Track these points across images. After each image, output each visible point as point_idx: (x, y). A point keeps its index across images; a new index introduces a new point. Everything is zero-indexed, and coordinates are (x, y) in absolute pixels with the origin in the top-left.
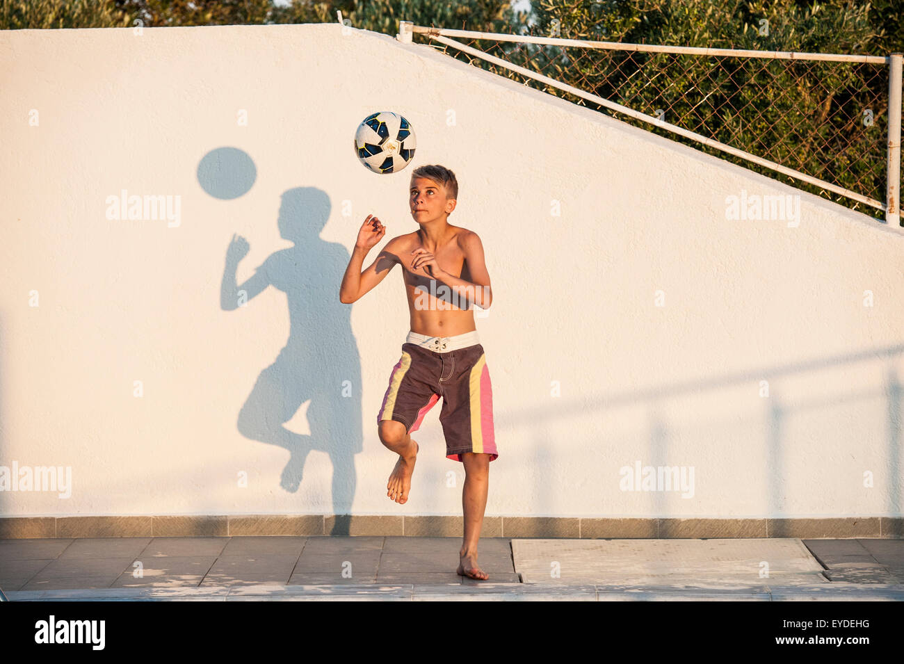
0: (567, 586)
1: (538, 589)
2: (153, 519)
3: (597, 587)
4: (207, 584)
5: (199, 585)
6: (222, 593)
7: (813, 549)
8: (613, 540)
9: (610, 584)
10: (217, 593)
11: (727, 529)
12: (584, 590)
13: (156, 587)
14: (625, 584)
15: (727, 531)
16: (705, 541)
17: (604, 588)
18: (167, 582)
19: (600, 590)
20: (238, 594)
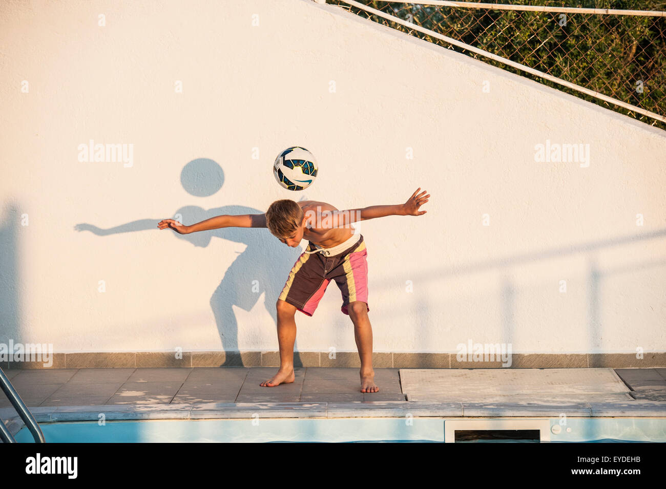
0: (441, 403)
1: (420, 405)
2: (137, 354)
3: (463, 404)
4: (176, 402)
5: (170, 403)
6: (187, 409)
7: (622, 375)
8: (474, 370)
9: (473, 402)
10: (184, 408)
11: (558, 362)
12: (453, 406)
13: (139, 404)
14: (483, 402)
15: (559, 363)
16: (542, 370)
17: (468, 405)
18: (146, 400)
19: (465, 406)
20: (199, 409)
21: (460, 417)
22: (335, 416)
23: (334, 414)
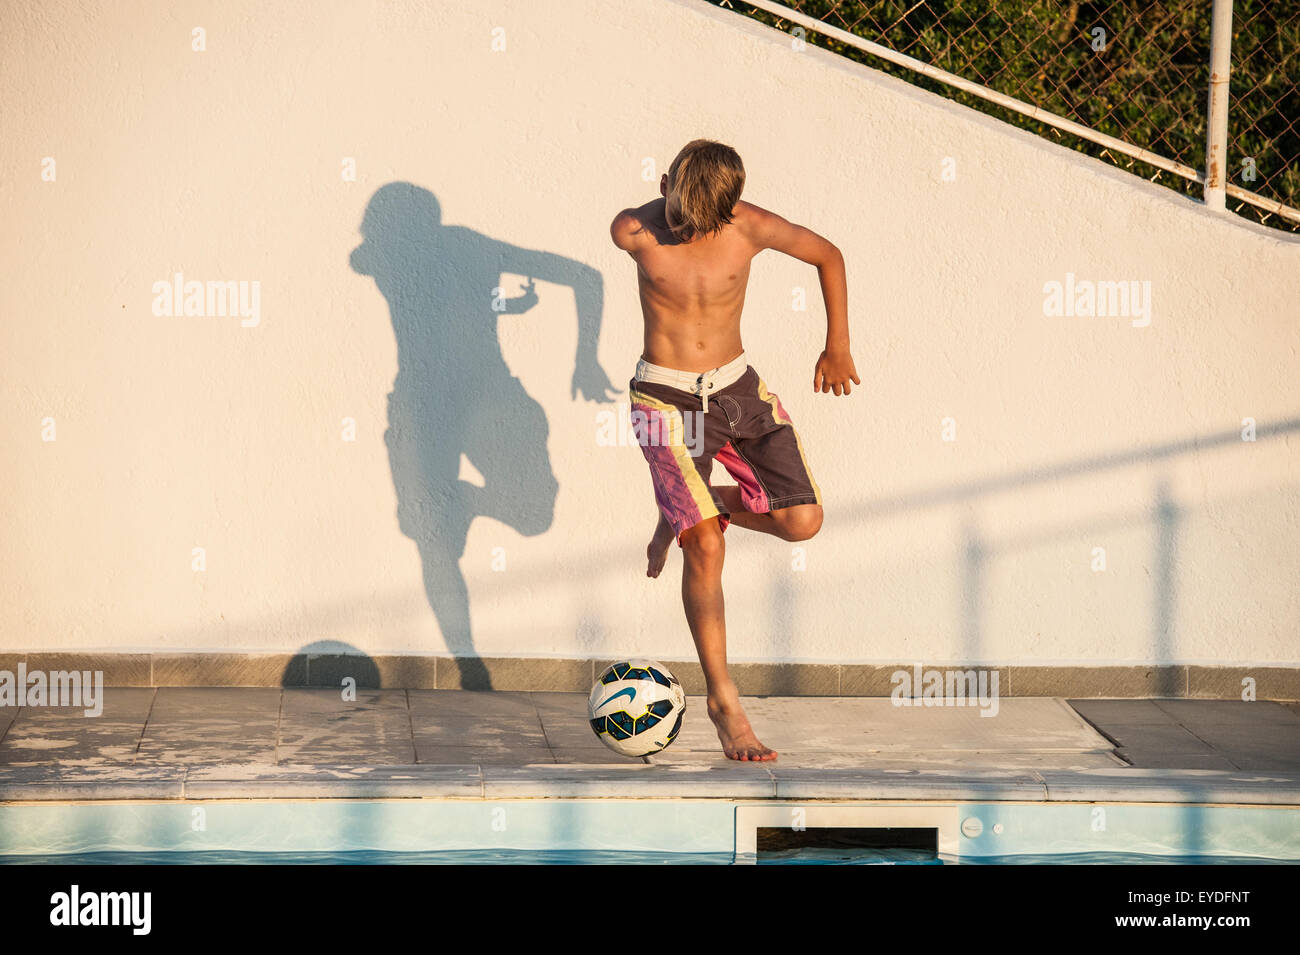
7: (1086, 712)
18: (79, 758)
19: (777, 776)
20: (202, 777)
21: (769, 798)
22: (501, 794)
23: (500, 791)
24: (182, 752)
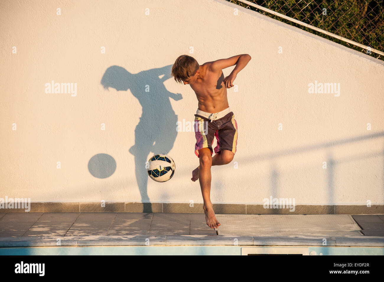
0: (239, 237)
1: (225, 238)
3: (253, 237)
4: (68, 235)
5: (65, 235)
7: (356, 219)
8: (261, 215)
9: (259, 236)
10: (73, 239)
11: (315, 210)
13: (44, 236)
14: (266, 236)
18: (49, 234)
20: (83, 239)
21: (252, 245)
23: (170, 243)
24: (80, 232)
